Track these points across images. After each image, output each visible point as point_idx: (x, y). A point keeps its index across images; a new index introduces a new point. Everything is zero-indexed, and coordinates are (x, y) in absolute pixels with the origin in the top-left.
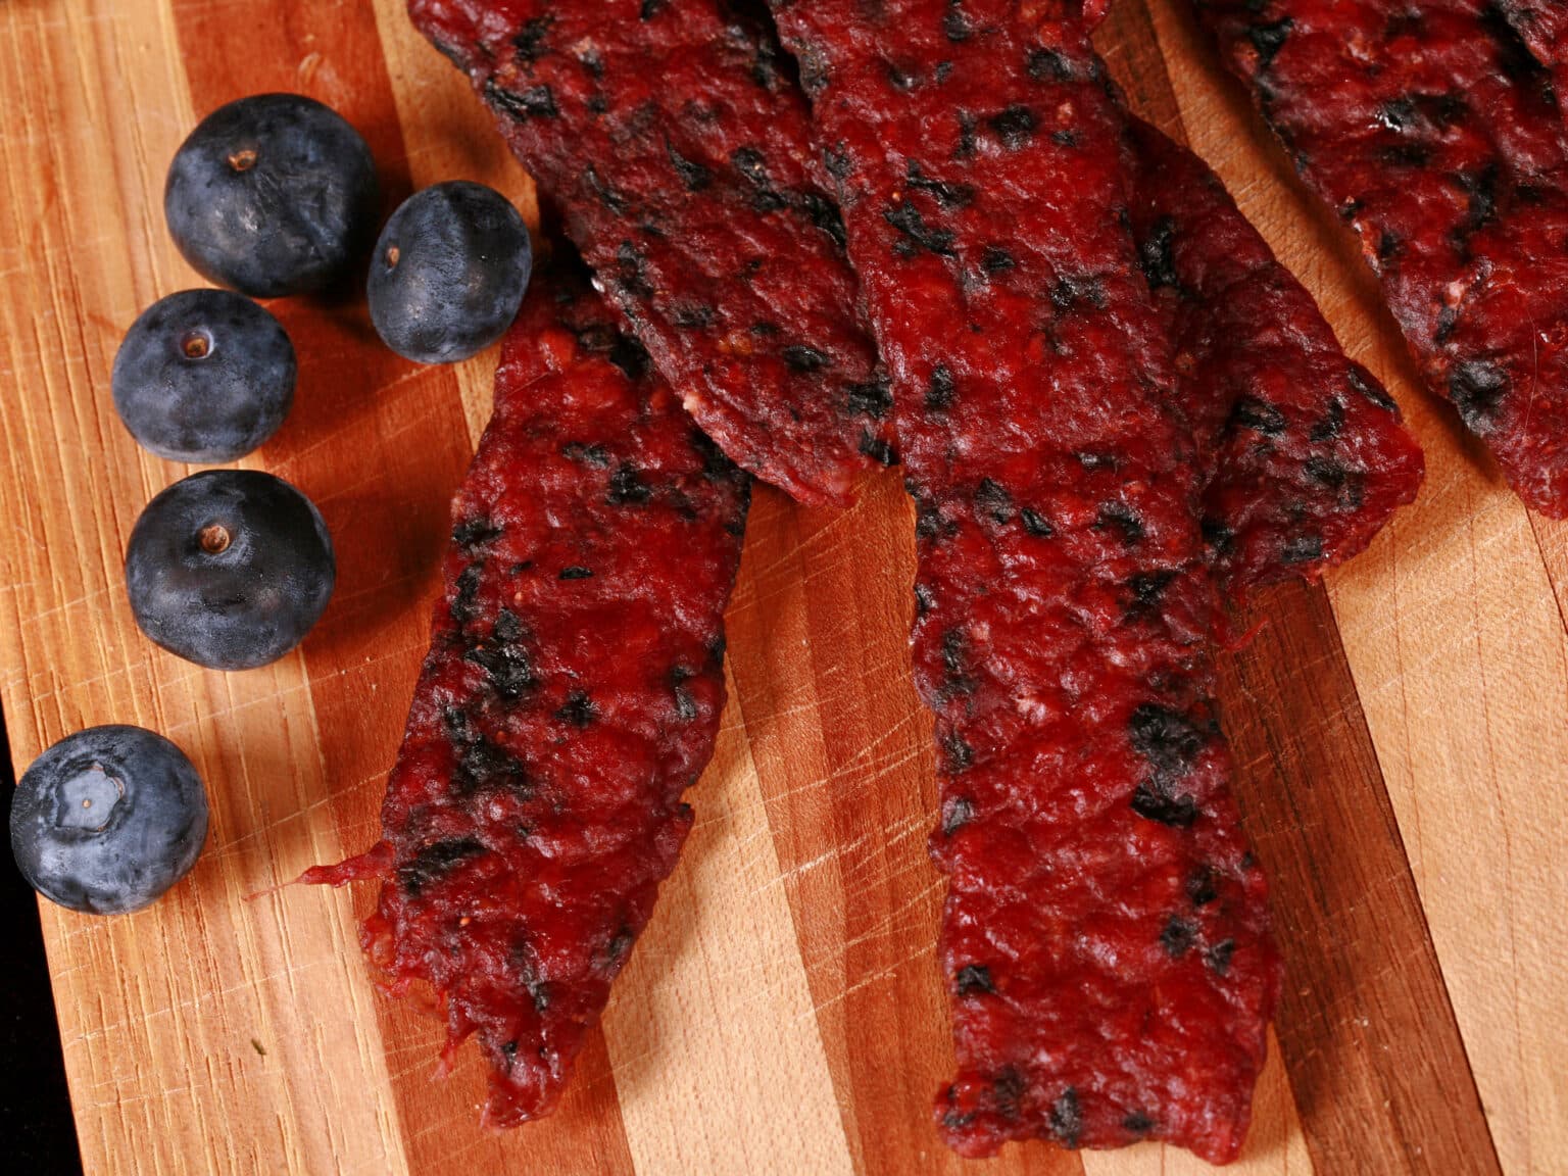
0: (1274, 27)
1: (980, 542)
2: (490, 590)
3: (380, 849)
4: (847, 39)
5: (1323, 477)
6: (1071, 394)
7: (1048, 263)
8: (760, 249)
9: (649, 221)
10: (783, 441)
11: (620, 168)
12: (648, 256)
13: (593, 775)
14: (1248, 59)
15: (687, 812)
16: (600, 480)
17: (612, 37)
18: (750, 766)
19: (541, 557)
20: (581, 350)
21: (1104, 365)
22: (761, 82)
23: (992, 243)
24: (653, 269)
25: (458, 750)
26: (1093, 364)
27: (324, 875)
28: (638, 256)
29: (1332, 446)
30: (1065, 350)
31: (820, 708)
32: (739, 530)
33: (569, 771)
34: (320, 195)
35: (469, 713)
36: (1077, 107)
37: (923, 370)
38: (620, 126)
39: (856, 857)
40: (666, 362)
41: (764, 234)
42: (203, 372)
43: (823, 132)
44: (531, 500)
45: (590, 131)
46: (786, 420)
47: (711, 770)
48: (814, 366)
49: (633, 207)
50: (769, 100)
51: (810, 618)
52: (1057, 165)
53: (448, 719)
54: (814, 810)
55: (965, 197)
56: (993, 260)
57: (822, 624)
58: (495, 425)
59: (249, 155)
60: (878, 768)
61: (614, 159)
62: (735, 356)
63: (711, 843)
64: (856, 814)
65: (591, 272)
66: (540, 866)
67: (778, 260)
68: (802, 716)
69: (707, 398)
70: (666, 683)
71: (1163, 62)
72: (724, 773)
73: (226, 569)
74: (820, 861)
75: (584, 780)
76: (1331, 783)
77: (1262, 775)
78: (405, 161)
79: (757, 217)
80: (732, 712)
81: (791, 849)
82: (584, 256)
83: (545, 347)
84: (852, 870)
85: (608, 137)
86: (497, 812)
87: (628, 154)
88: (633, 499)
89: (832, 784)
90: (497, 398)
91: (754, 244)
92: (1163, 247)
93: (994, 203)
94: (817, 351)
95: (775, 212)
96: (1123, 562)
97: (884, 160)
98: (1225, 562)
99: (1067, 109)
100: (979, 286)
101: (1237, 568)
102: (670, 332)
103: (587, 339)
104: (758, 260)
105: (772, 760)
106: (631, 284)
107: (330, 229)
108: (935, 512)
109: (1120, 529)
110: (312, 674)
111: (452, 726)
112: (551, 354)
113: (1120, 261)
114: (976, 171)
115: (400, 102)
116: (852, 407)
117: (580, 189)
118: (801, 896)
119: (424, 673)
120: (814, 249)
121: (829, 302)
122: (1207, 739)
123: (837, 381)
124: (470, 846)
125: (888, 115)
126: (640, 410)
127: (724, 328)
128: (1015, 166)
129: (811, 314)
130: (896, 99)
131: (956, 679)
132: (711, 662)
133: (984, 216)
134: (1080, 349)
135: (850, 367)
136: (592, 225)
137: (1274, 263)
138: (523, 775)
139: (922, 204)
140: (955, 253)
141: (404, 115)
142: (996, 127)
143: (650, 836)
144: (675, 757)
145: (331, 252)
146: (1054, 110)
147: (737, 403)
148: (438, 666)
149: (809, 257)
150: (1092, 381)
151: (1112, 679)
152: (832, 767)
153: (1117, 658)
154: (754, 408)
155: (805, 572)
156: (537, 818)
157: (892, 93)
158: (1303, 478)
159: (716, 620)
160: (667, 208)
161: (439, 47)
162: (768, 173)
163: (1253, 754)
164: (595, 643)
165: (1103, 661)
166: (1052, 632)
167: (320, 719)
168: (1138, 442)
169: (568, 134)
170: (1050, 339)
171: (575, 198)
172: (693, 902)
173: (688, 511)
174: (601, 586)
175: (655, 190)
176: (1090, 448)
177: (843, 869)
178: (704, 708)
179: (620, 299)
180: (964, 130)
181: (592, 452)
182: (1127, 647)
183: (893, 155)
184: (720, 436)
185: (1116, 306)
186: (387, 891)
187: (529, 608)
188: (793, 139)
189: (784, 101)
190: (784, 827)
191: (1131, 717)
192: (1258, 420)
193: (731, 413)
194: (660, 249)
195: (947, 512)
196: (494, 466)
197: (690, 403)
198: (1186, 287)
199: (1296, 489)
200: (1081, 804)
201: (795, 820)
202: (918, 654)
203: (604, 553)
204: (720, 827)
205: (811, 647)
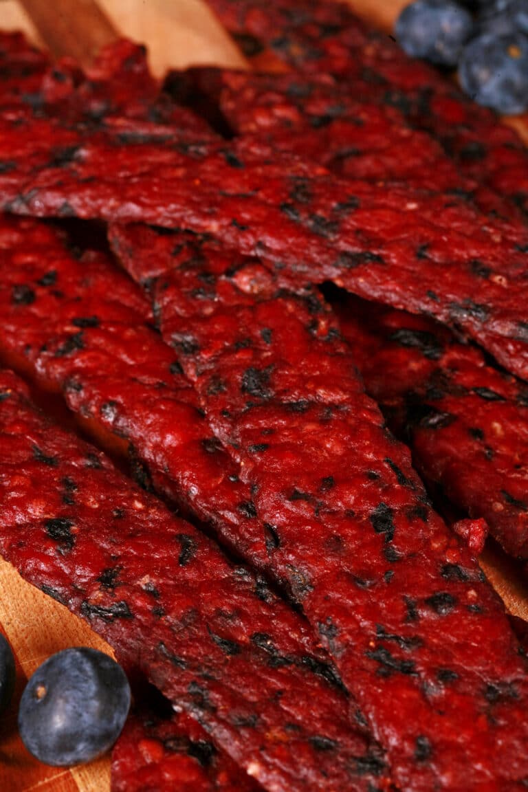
4: (324, 563)
6: (511, 746)
7: (479, 677)
8: (280, 685)
9: (205, 671)
11: (180, 644)
12: (210, 689)
17: (163, 574)
20: (167, 750)
22: (262, 599)
24: (214, 695)
26: (522, 728)
28: (203, 690)
30: (502, 722)
36: (478, 593)
37: (410, 739)
38: (176, 621)
40: (233, 748)
41: (282, 678)
43: (315, 613)
45: (158, 625)
46: (318, 776)
48: (329, 747)
49: (193, 665)
50: (270, 607)
52: (473, 622)
55: (418, 642)
56: (443, 675)
61: (176, 639)
62: (278, 743)
65: (172, 701)
67: (294, 691)
79: (274, 670)
82: (165, 694)
83: (144, 749)
85: (169, 628)
87: (185, 637)
91: (276, 683)
93: (437, 646)
94: (330, 740)
95: (285, 666)
97: (359, 627)
99: (473, 593)
100: (436, 691)
102: (233, 729)
103: (171, 744)
104: (281, 692)
106: (201, 704)
112: (148, 754)
114: (422, 629)
115: (11, 636)
116: (359, 770)
117: (156, 656)
120: (316, 684)
121: (332, 712)
123: (347, 755)
125: (358, 601)
126: (213, 782)
127: (268, 728)
128: (447, 624)
129: (321, 719)
130: (362, 592)
133: (432, 652)
134: (512, 721)
135: (353, 747)
136: (168, 676)
139: (390, 649)
140: (418, 673)
141: (15, 643)
146: (465, 595)
147: (286, 767)
149: (313, 689)
150: (524, 738)
154: (297, 771)
157: (358, 590)
160: (216, 665)
161: (46, 590)
162: (276, 645)
169: (143, 627)
170: (490, 717)
171: (155, 660)
175: (206, 655)
179: (196, 714)
180: (410, 606)
183: (364, 623)
188: (290, 626)
189: (279, 607)
193: (282, 773)
197: (253, 769)
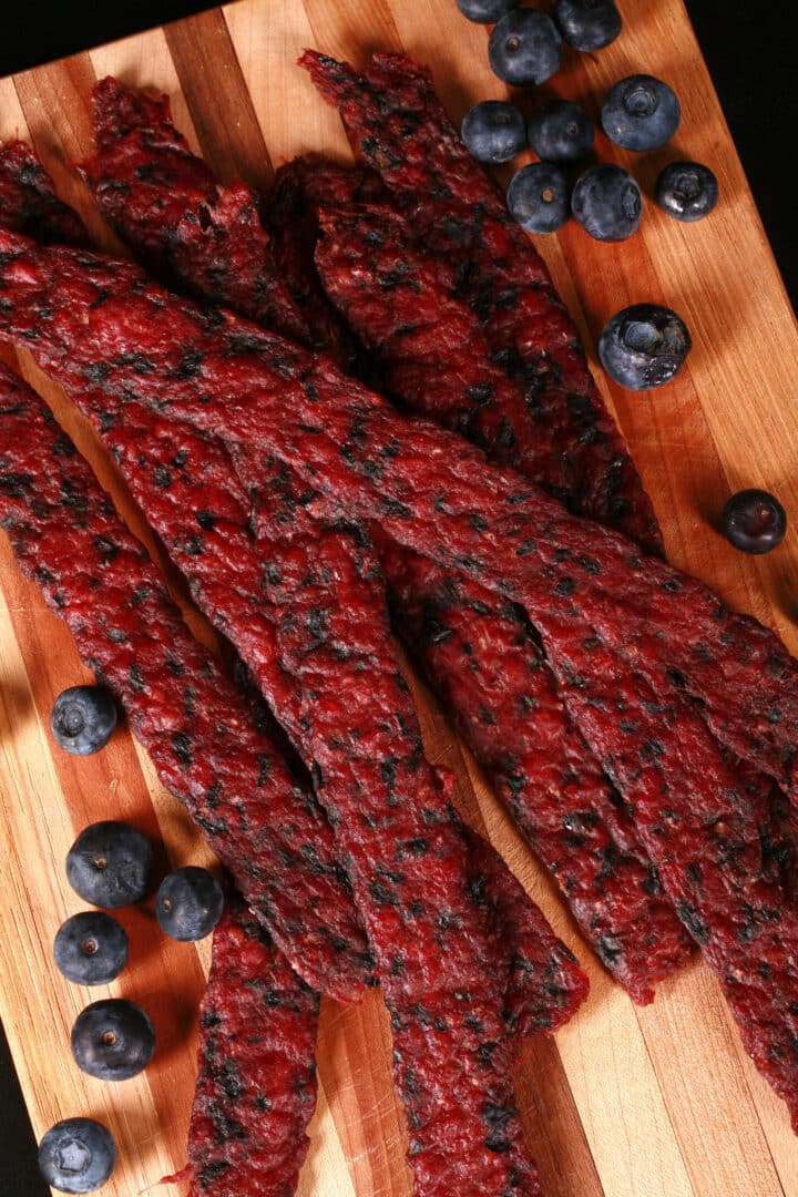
0: (517, 779)
1: (418, 1033)
2: (221, 1049)
3: (189, 1167)
4: (346, 806)
5: (550, 991)
6: (450, 967)
7: (437, 909)
8: (317, 893)
9: (271, 882)
10: (334, 981)
11: (255, 856)
12: (272, 900)
13: (270, 1132)
14: (508, 794)
15: (307, 1140)
16: (260, 996)
17: (247, 795)
18: (329, 1114)
19: (240, 1033)
20: (246, 936)
21: (463, 957)
22: (310, 814)
23: (414, 901)
24: (274, 906)
25: (215, 1123)
26: (458, 956)
27: (168, 1179)
28: (268, 899)
29: (553, 978)
30: (446, 948)
31: (355, 1088)
32: (316, 1014)
33: (261, 1131)
34: (134, 875)
35: (219, 1105)
36: (444, 839)
37: (390, 957)
38: (254, 837)
39: (375, 1155)
40: (284, 949)
41: (315, 883)
42: (95, 960)
44: (233, 1007)
45: (242, 839)
46: (334, 973)
47: (315, 1117)
48: (344, 947)
49: (266, 876)
50: (314, 822)
51: (348, 1045)
52: (438, 865)
53: (209, 1108)
54: (357, 1133)
55: (401, 879)
56: (415, 908)
57: (353, 1049)
58: (213, 971)
59: (104, 861)
60: (381, 1114)
61: (254, 853)
62: (312, 946)
63: (317, 1150)
64: (373, 1135)
65: (248, 905)
66: (254, 1173)
67: (325, 899)
68: (348, 1091)
69: (302, 966)
70: (295, 1089)
71: (471, 784)
72: (319, 1118)
73: (116, 1053)
74: (362, 1157)
75: (266, 1134)
76: (559, 1118)
77: (532, 1115)
78: (159, 831)
79: (314, 878)
80: (321, 1090)
81: (350, 1152)
82: (245, 897)
83: (231, 935)
84: (374, 1160)
85: (250, 843)
86: (233, 1150)
87: (257, 850)
88: (273, 1004)
89: (363, 1122)
90: (214, 958)
91: (312, 889)
92: (480, 888)
93: (413, 882)
94: (344, 940)
95: (321, 875)
96: (475, 1041)
97: (367, 861)
98: (513, 1030)
99: (440, 839)
100: (410, 920)
101: (519, 1032)
102: (284, 935)
103: (248, 931)
104: (317, 899)
105: (338, 1111)
106: (266, 913)
107: (137, 886)
108: (399, 1018)
109: (474, 1027)
110: (148, 1075)
111: (212, 1111)
112: (234, 938)
113: (466, 908)
114: (405, 867)
115: (155, 805)
116: (360, 965)
117: (241, 868)
118: (354, 1170)
119: (198, 1087)
120: (339, 893)
121: (348, 918)
122: (513, 1115)
123: (354, 953)
124: (225, 1164)
125: (367, 841)
126: (272, 962)
127: (306, 933)
128: (420, 866)
129: (340, 923)
130: (371, 834)
131: (412, 1091)
132: (310, 1074)
133: (409, 889)
134: (452, 948)
135: (356, 945)
136: (248, 883)
137: (524, 894)
138: (243, 1134)
139: (384, 882)
140: (398, 905)
141: (157, 810)
142: (410, 847)
143: (294, 1154)
144: (301, 1118)
145: (138, 893)
146: (434, 839)
147: (315, 967)
148: (203, 1084)
149: (338, 897)
150: (458, 963)
151: (475, 1092)
152: (362, 1114)
153: (475, 1082)
154: (321, 969)
155: (343, 1026)
156: (250, 1152)
157: (367, 831)
158: (541, 990)
159: (312, 1056)
160: (277, 876)
161: (172, 793)
162: (317, 857)
163: (528, 1106)
164: (266, 1074)
165: (470, 1084)
166: (449, 1073)
167: (154, 1096)
168: (477, 989)
169: (233, 842)
170: (440, 943)
171: (240, 872)
172: (312, 1175)
173: (296, 1009)
174: (265, 1045)
175: (272, 867)
176: (460, 990)
177: (370, 1160)
178: (311, 1097)
179: (262, 918)
180: (399, 849)
181: (255, 985)
182: (480, 1078)
183: (371, 860)
184: (308, 981)
185: (465, 929)
186: (193, 1183)
187: (238, 1058)
189: (320, 823)
190: (346, 1142)
191: (482, 1109)
192: (522, 967)
193: (313, 971)
194: (278, 897)
195: (404, 1019)
196: (216, 992)
197: (295, 966)
198: (490, 903)
199: (540, 997)
200: (465, 1144)
201: (349, 1139)
202: (397, 1079)
203: (265, 1030)
204: (320, 1142)
205: (349, 1060)
